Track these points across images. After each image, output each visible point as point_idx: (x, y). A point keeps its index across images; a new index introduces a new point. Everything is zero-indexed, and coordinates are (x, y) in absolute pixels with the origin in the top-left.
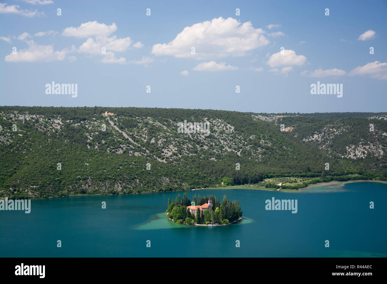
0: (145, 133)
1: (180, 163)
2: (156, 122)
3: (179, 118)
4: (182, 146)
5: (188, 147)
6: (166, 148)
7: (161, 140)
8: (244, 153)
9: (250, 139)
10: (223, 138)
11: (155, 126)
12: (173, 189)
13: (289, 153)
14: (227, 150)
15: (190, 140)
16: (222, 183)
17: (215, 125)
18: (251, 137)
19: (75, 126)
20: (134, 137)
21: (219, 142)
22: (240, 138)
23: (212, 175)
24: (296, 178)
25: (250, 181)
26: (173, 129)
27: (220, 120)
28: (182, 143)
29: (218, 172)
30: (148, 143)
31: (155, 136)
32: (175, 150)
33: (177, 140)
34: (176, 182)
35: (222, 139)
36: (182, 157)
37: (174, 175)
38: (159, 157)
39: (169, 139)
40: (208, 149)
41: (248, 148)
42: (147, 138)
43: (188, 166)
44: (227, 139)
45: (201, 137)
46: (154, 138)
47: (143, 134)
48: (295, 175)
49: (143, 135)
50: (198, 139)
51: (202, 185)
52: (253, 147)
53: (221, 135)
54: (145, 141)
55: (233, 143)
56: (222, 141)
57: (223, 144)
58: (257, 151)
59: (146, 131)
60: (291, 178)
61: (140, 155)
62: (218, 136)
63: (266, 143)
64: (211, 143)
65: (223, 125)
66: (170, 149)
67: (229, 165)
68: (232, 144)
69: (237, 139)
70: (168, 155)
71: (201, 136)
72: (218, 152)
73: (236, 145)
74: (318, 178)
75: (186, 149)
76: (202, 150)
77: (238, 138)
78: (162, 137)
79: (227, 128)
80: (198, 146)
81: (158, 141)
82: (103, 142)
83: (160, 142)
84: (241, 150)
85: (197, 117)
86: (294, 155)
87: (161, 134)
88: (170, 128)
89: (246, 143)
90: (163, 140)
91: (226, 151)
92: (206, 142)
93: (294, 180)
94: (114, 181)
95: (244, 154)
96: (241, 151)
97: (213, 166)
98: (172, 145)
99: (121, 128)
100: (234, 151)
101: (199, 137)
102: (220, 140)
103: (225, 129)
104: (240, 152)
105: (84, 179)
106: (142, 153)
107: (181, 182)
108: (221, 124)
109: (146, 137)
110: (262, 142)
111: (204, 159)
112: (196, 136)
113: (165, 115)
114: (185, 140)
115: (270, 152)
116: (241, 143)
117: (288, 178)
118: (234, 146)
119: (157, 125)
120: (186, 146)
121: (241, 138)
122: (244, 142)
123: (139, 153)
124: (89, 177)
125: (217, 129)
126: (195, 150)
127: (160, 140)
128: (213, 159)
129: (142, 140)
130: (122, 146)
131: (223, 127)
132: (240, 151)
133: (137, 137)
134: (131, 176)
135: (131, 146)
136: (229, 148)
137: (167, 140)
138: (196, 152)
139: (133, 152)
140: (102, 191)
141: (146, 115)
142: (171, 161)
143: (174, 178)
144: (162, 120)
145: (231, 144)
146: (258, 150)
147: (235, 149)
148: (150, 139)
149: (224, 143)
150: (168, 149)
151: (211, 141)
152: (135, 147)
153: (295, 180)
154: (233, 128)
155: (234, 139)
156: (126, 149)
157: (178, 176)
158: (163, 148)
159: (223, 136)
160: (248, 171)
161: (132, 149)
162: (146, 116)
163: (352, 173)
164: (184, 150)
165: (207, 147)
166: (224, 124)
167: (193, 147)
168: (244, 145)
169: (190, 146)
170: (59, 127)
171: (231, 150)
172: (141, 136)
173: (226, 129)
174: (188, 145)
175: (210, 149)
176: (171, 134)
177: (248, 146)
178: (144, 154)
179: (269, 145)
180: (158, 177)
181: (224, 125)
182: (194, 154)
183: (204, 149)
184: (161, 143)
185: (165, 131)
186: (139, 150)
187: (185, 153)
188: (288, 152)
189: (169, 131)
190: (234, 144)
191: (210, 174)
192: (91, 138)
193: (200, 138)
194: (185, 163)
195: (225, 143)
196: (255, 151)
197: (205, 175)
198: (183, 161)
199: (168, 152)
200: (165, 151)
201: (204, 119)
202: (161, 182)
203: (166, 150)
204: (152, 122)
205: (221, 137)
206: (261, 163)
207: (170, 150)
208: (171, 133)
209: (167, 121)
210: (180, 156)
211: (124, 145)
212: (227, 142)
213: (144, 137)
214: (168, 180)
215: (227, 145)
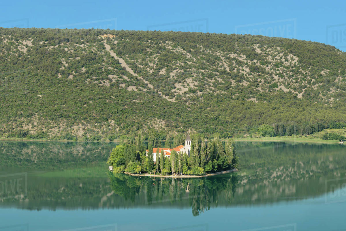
0: (153, 62)
1: (198, 103)
4: (207, 80)
5: (217, 81)
6: (180, 82)
9: (321, 74)
10: (278, 72)
11: (173, 53)
14: (283, 90)
15: (224, 73)
17: (268, 54)
19: (50, 48)
20: (137, 67)
21: (271, 78)
22: (304, 73)
25: (301, 131)
26: (202, 58)
27: (278, 48)
28: (208, 75)
29: (254, 117)
30: (155, 74)
31: (168, 66)
32: (194, 85)
33: (201, 72)
35: (276, 75)
36: (203, 95)
38: (167, 95)
39: (188, 70)
40: (248, 85)
42: (155, 68)
44: (285, 74)
45: (243, 70)
47: (151, 62)
49: (150, 64)
52: (324, 86)
53: (277, 69)
54: (151, 72)
56: (276, 78)
57: (277, 81)
59: (156, 59)
61: (136, 90)
62: (271, 69)
65: (281, 55)
66: (186, 83)
68: (292, 81)
69: (301, 75)
70: (181, 92)
71: (244, 68)
73: (297, 82)
75: (212, 85)
76: (238, 86)
77: (301, 73)
78: (178, 67)
79: (287, 58)
80: (233, 81)
81: (171, 72)
82: (84, 70)
84: (304, 90)
87: (178, 62)
89: (313, 80)
90: (180, 71)
91: (279, 92)
92: (250, 78)
94: (73, 120)
95: (307, 97)
96: (303, 92)
98: (191, 78)
99: (119, 54)
100: (293, 91)
101: (240, 71)
102: (274, 76)
103: (283, 60)
104: (302, 94)
105: (28, 116)
106: (139, 87)
107: (184, 127)
108: (279, 53)
109: (153, 66)
110: (339, 79)
111: (238, 99)
112: (236, 69)
114: (213, 73)
116: (305, 81)
118: (294, 84)
120: (213, 81)
121: (306, 73)
122: (310, 78)
123: (135, 87)
124: (36, 113)
125: (271, 61)
126: (227, 86)
127: (175, 71)
128: (252, 99)
129: (146, 71)
130: (110, 76)
133: (140, 66)
134: (104, 114)
135: (125, 78)
136: (286, 87)
137: (185, 71)
138: (227, 88)
139: (126, 86)
140: (51, 135)
142: (183, 100)
144: (188, 46)
145: (289, 82)
146: (330, 91)
147: (295, 89)
148: (159, 69)
149: (279, 79)
150: (183, 83)
151: (258, 76)
152: (131, 78)
154: (297, 59)
155: (295, 74)
156: (116, 81)
157: (183, 118)
158: (176, 81)
159: (278, 70)
161: (125, 82)
162: (165, 40)
164: (209, 85)
166: (283, 53)
167: (224, 82)
168: (309, 83)
169: (220, 80)
170: (25, 50)
171: (288, 90)
172: (147, 64)
173: (285, 60)
174: (218, 79)
175: (252, 86)
176: (195, 64)
177: (315, 86)
178: (142, 88)
180: (147, 119)
181: (284, 55)
182: (223, 92)
183: (242, 86)
184: (174, 75)
186: (136, 82)
187: (209, 89)
189: (194, 60)
190: (294, 81)
192: (67, 65)
194: (204, 103)
195: (281, 80)
196: (326, 92)
198: (203, 101)
199: (182, 88)
200: (178, 86)
201: (254, 46)
202: (152, 126)
203: (181, 84)
204: (172, 48)
205: (276, 72)
207: (186, 85)
209: (195, 47)
210: (200, 94)
211: (115, 76)
212: (284, 79)
213: (151, 67)
214: (164, 124)
215: (282, 82)
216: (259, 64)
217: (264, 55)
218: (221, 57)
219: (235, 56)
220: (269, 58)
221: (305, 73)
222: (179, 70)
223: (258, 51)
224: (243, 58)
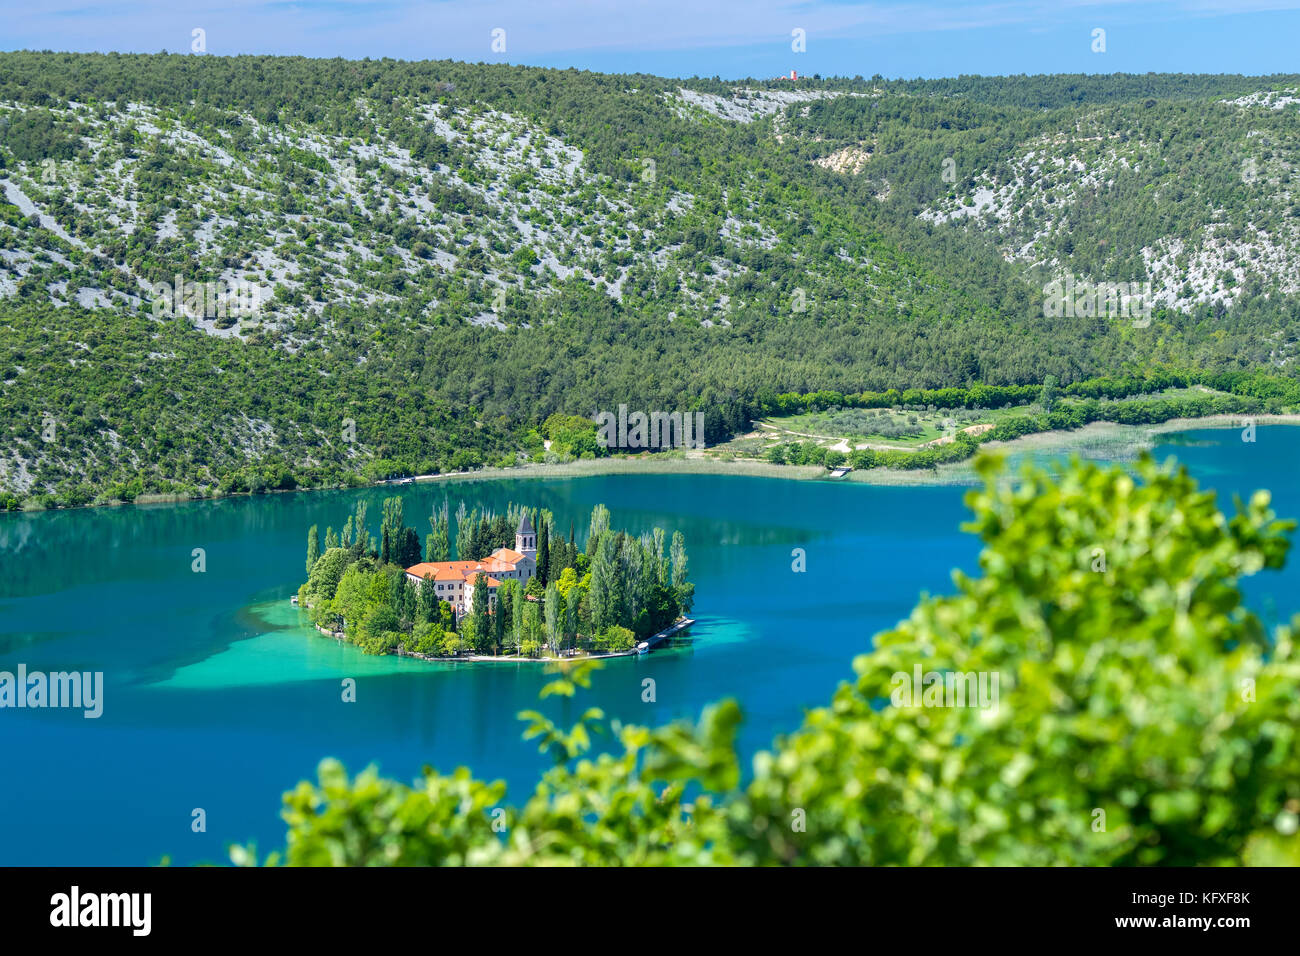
0: (122, 190)
1: (322, 342)
2: (173, 128)
3: (297, 106)
4: (322, 256)
5: (356, 257)
6: (240, 268)
7: (213, 221)
8: (645, 288)
9: (670, 214)
11: (172, 151)
12: (302, 480)
13: (870, 285)
14: (555, 275)
15: (361, 223)
16: (548, 444)
17: (483, 144)
18: (673, 206)
20: (70, 210)
21: (509, 233)
22: (614, 209)
23: (489, 406)
24: (915, 414)
26: (266, 164)
27: (506, 116)
28: (320, 236)
29: (519, 387)
30: (144, 240)
31: (176, 205)
32: (290, 277)
33: (293, 225)
34: (314, 442)
35: (524, 218)
36: (328, 314)
37: (300, 407)
39: (250, 218)
40: (458, 266)
41: (662, 260)
42: (136, 214)
43: (363, 359)
44: (550, 215)
45: (412, 205)
46: (174, 211)
47: (115, 193)
48: (908, 395)
49: (114, 200)
50: (401, 216)
51: (444, 456)
52: (689, 255)
53: (520, 195)
54: (129, 229)
55: (583, 237)
56: (526, 228)
57: (530, 240)
58: (708, 274)
59: (130, 179)
60: (892, 412)
61: (107, 304)
62: (502, 200)
63: (754, 233)
64: (470, 238)
65: (524, 142)
66: (262, 269)
67: (575, 353)
69: (605, 217)
71: (414, 199)
72: (513, 281)
73: (598, 244)
74: (1022, 413)
75: (345, 271)
76: (428, 273)
77: (606, 211)
78: (213, 207)
79: (545, 156)
80: (406, 255)
81: (197, 227)
83: (204, 235)
84: (623, 269)
85: (389, 102)
86: (895, 297)
87: (209, 190)
88: (252, 157)
89: (648, 233)
90: (224, 224)
91: (548, 280)
92: (444, 233)
93: (908, 425)
95: (640, 295)
96: (624, 278)
97: (495, 356)
98: (271, 249)
100: (588, 276)
101: (402, 208)
102: (517, 223)
103: (536, 162)
104: (619, 282)
106: (116, 293)
108: (514, 138)
109: (129, 207)
110: (731, 229)
111: (443, 322)
112: (387, 201)
113: (222, 92)
114: (333, 224)
115: (776, 279)
116: (624, 237)
117: (877, 411)
118: (588, 249)
119: (182, 146)
120: (343, 256)
121: (622, 210)
122: (637, 229)
123: (103, 292)
125: (494, 166)
126: (395, 272)
127: (208, 225)
128: (487, 320)
129: (108, 226)
130: (8, 256)
131: (526, 156)
132: (617, 275)
133: (82, 208)
134: (79, 412)
136: (563, 261)
137: (242, 223)
138: (399, 286)
139: (70, 288)
141: (120, 91)
142: (269, 331)
143: (304, 419)
144: (208, 118)
145: (569, 242)
146: (710, 271)
147: (595, 269)
148: (154, 219)
149: (534, 235)
150: (249, 269)
151: (466, 225)
152: (76, 261)
153: (913, 421)
154: (578, 156)
155: (586, 213)
156: (31, 271)
157: (322, 409)
158: (226, 264)
159: (527, 202)
160: (677, 382)
161: (63, 274)
162: (120, 98)
163: (1180, 384)
164: (337, 273)
165: (455, 259)
166: (529, 136)
167: (379, 260)
168: (639, 247)
169: (366, 254)
171: (572, 273)
172: (104, 202)
173: (543, 162)
174: (355, 248)
175: (470, 267)
176: (261, 196)
177: (661, 253)
178: (126, 298)
179: (770, 243)
180: (216, 420)
181: (532, 143)
182: (388, 298)
183: (441, 270)
184: (212, 238)
185: (227, 178)
186: (96, 273)
187: (344, 290)
188: (866, 279)
189: (249, 174)
190: (588, 239)
191: (481, 400)
193: (412, 212)
194: (343, 342)
195: (543, 236)
196: (700, 279)
197: (460, 406)
198: (335, 332)
201: (424, 111)
202: (236, 442)
203: (242, 273)
204: (157, 131)
206: (734, 337)
207: (262, 275)
208: (259, 188)
209: (233, 123)
210: (319, 308)
211: (22, 255)
212: (552, 232)
213: (122, 211)
214: (273, 435)
215: (549, 244)
216: (457, 181)
217: (468, 145)
218: (327, 157)
219: (372, 152)
220: (487, 160)
221: (617, 207)
222: (221, 220)
223: (445, 131)
224: (400, 159)
